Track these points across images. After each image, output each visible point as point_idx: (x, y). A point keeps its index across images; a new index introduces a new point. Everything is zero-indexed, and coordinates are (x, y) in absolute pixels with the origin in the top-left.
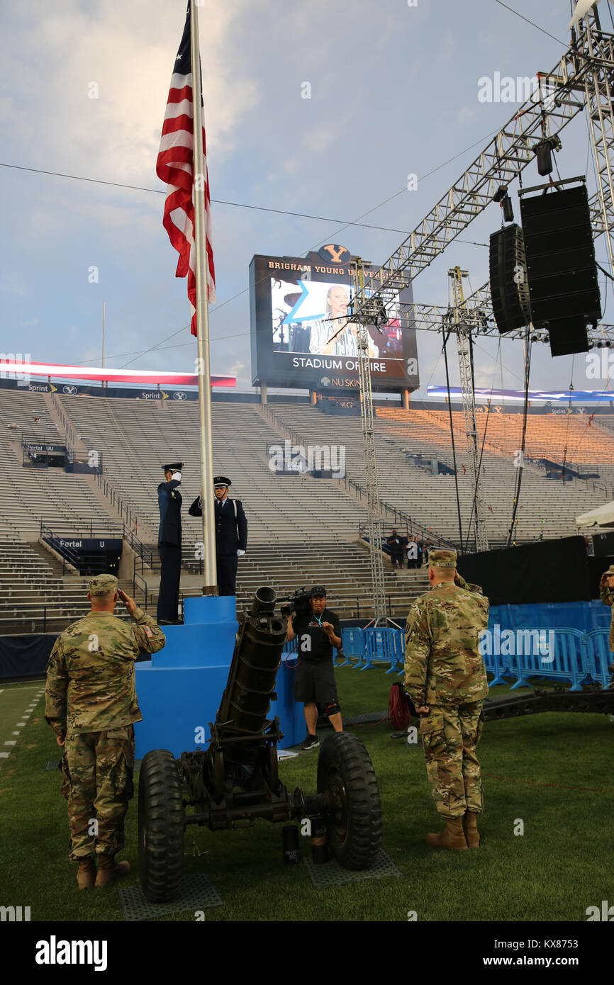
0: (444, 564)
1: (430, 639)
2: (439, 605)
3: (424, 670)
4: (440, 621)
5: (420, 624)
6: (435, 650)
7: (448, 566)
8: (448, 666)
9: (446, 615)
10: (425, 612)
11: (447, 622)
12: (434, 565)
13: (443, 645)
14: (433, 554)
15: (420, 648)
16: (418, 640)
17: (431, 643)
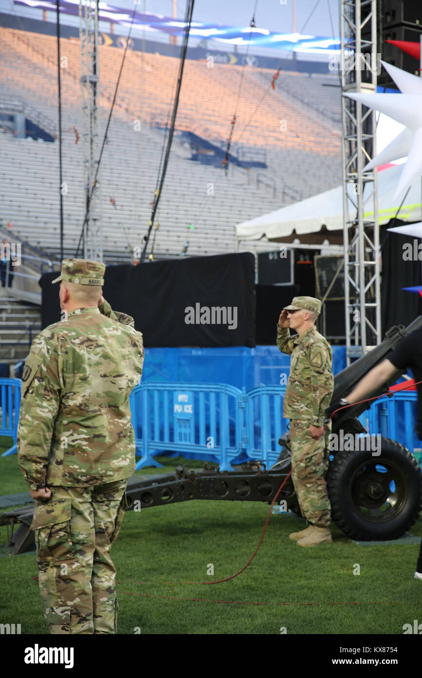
0: (86, 281)
1: (60, 391)
2: (77, 341)
3: (49, 435)
4: (77, 364)
5: (48, 368)
6: (65, 407)
7: (92, 284)
8: (84, 430)
9: (86, 356)
10: (55, 351)
11: (86, 366)
12: (70, 281)
13: (78, 400)
14: (71, 264)
15: (45, 404)
16: (42, 391)
17: (61, 396)
